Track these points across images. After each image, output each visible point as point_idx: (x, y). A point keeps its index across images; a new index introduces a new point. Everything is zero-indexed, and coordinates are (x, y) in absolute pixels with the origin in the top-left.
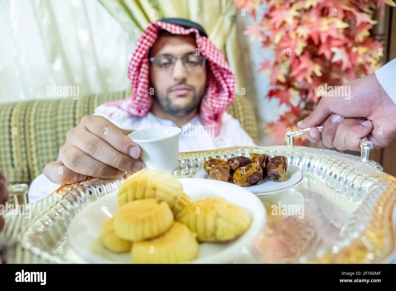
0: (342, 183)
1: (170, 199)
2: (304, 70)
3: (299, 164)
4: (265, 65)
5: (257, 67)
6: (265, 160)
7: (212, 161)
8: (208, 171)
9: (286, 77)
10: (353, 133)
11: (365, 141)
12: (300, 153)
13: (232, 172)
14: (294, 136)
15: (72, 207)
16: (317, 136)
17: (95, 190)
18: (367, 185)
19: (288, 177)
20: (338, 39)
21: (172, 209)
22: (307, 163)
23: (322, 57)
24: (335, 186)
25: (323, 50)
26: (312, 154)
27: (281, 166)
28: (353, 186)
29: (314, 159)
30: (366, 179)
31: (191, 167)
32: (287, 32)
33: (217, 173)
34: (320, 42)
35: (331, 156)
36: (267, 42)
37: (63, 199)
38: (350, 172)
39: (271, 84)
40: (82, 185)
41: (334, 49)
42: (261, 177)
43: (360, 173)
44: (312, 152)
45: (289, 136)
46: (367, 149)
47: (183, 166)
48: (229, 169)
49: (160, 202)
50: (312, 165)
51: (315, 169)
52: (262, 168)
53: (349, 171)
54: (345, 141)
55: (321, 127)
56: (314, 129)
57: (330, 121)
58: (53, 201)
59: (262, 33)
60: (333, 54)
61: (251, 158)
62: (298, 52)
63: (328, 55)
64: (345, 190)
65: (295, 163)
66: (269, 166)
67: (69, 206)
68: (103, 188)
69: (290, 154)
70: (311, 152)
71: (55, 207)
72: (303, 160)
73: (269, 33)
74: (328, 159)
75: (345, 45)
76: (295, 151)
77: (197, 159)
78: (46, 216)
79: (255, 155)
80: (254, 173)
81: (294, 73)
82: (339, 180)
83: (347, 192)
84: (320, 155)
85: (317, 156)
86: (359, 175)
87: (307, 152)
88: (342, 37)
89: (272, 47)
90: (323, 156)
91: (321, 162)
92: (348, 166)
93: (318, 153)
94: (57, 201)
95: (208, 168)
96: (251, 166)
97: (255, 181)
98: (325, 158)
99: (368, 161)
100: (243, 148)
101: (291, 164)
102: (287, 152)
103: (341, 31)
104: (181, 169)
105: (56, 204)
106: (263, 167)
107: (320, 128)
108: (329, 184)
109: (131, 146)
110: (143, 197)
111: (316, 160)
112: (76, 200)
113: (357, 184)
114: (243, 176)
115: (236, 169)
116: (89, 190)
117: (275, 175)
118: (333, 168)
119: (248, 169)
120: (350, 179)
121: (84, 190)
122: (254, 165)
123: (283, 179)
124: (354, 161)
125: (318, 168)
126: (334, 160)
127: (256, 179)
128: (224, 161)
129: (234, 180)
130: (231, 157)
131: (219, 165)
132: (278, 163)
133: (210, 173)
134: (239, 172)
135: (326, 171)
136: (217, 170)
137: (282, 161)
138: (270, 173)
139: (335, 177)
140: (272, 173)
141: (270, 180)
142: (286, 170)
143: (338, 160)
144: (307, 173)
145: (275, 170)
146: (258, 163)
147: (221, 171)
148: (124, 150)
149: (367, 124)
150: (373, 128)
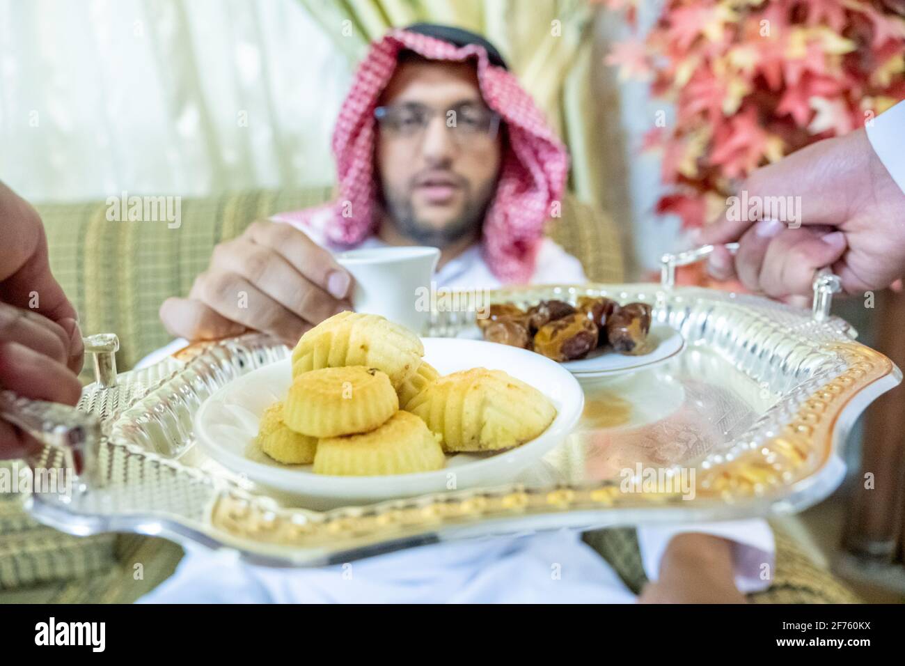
0: (764, 362)
1: (395, 368)
2: (743, 150)
3: (682, 324)
4: (653, 137)
5: (636, 142)
6: (606, 311)
7: (495, 309)
8: (484, 329)
9: (701, 166)
10: (800, 256)
11: (824, 275)
12: (687, 300)
13: (533, 331)
15: (205, 387)
16: (726, 265)
17: (251, 358)
19: (653, 345)
20: (827, 79)
21: (400, 391)
22: (700, 323)
23: (788, 120)
24: (751, 368)
25: (791, 105)
26: (712, 301)
27: (637, 322)
28: (784, 368)
29: (715, 314)
30: (813, 352)
31: (451, 323)
32: (707, 63)
33: (501, 331)
34: (783, 85)
36: (661, 84)
37: (185, 368)
38: (784, 339)
39: (664, 180)
40: (224, 347)
41: (818, 102)
42: (594, 346)
43: (802, 340)
44: (714, 299)
45: (666, 264)
46: (826, 292)
48: (527, 325)
49: (372, 372)
50: (710, 326)
51: (716, 336)
52: (599, 326)
53: (783, 336)
54: (782, 274)
56: (720, 247)
57: (754, 234)
58: (166, 371)
59: (648, 61)
60: (813, 114)
61: (579, 305)
62: (730, 104)
63: (800, 113)
64: (769, 376)
65: (675, 321)
66: (612, 323)
67: (199, 385)
68: (266, 355)
69: (665, 302)
70: (711, 298)
71: (171, 381)
72: (691, 315)
73: (664, 62)
75: (846, 94)
76: (676, 295)
79: (586, 302)
80: (580, 334)
81: (719, 155)
82: (760, 356)
83: (773, 381)
84: (730, 306)
85: (723, 308)
86: (801, 344)
87: (703, 299)
88: (838, 73)
89: (671, 96)
91: (729, 318)
92: (782, 326)
93: (727, 301)
94: (175, 371)
95: (485, 322)
96: (573, 321)
97: (581, 351)
98: (739, 310)
99: (828, 318)
100: (565, 288)
101: (664, 324)
102: (659, 298)
103: (836, 61)
105: (173, 376)
106: (600, 323)
107: (732, 248)
108: (748, 372)
109: (331, 271)
110: (343, 364)
111: (719, 317)
112: (212, 373)
113: (793, 363)
114: (556, 339)
115: (543, 325)
116: (239, 357)
117: (623, 342)
118: (751, 331)
119: (567, 326)
120: (782, 352)
121: (229, 356)
122: (580, 318)
123: (641, 349)
124: (799, 318)
125: (721, 333)
126: (756, 315)
127: (584, 347)
128: (520, 311)
129: (536, 349)
130: (535, 303)
131: (508, 317)
132: (632, 316)
133: (488, 332)
134: (547, 330)
135: (736, 339)
136: (501, 326)
137: (640, 313)
138: (612, 337)
139: (753, 350)
140: (618, 336)
141: (614, 351)
142: (647, 332)
143: (765, 315)
144: (697, 343)
145: (624, 330)
146: (590, 316)
147: (509, 327)
148: (318, 277)
149: (834, 240)
150: (847, 249)
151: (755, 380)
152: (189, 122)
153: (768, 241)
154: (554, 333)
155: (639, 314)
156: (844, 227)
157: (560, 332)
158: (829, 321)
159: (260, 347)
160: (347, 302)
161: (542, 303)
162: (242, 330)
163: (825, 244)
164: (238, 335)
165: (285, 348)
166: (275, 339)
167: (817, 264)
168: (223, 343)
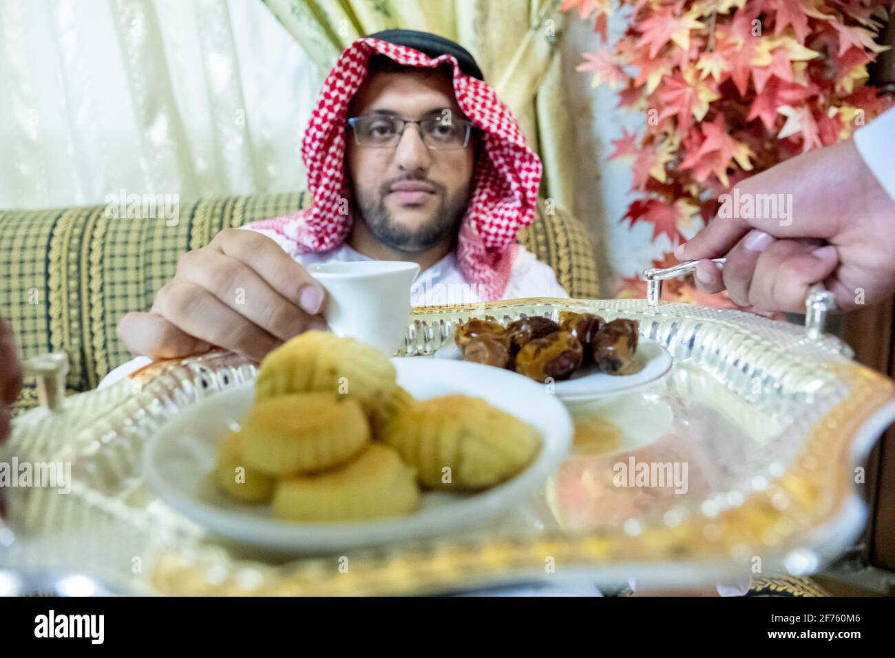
0: (758, 382)
2: (713, 155)
3: (668, 341)
5: (606, 149)
6: (590, 328)
7: (475, 325)
8: (463, 347)
9: (670, 172)
10: (793, 272)
11: (817, 292)
12: (674, 316)
13: (515, 349)
14: (662, 277)
15: (162, 410)
16: (712, 280)
17: (215, 378)
18: (812, 386)
19: (640, 365)
20: (794, 86)
22: (687, 338)
23: (758, 123)
24: (743, 388)
25: (759, 110)
26: (699, 319)
27: (623, 340)
28: (780, 389)
29: (703, 330)
30: (810, 373)
31: (429, 340)
32: (677, 69)
33: (481, 350)
34: (752, 92)
35: (741, 323)
36: (632, 92)
37: (142, 391)
38: (777, 358)
40: (185, 366)
41: (785, 110)
42: (579, 364)
43: (798, 360)
44: (702, 315)
45: (651, 278)
46: (820, 309)
47: (411, 337)
48: (508, 343)
50: (698, 343)
51: (704, 353)
52: (584, 343)
53: (776, 356)
54: (772, 290)
55: (723, 260)
56: (706, 262)
57: (742, 247)
58: (121, 394)
59: (619, 69)
61: (562, 321)
62: (700, 112)
63: (768, 121)
64: (763, 398)
65: (661, 338)
66: (598, 341)
67: (155, 408)
68: (232, 375)
69: (651, 317)
70: (698, 314)
71: (124, 406)
72: (678, 332)
73: (635, 71)
74: (733, 331)
75: (812, 100)
76: (662, 311)
77: (444, 322)
78: (103, 423)
79: (570, 317)
80: (564, 353)
81: (689, 162)
82: (753, 376)
83: (768, 403)
84: (718, 322)
85: (711, 324)
86: (796, 365)
87: (690, 314)
88: (804, 82)
90: (724, 323)
91: (718, 336)
92: (775, 345)
93: (714, 317)
94: (129, 394)
95: (464, 339)
96: (557, 338)
97: (565, 370)
98: (728, 327)
99: (822, 336)
100: (548, 302)
101: (651, 340)
102: (645, 313)
103: (801, 67)
104: (408, 342)
105: (127, 400)
106: (585, 341)
107: (719, 262)
108: (740, 393)
109: (304, 285)
110: (308, 389)
111: (707, 334)
112: (171, 395)
113: (789, 384)
114: (539, 359)
115: (524, 344)
116: (201, 377)
117: (609, 361)
118: (742, 349)
119: (550, 344)
120: (776, 373)
121: (191, 376)
122: (564, 336)
123: (627, 369)
124: (790, 336)
125: (710, 350)
126: (747, 332)
127: (568, 366)
128: (501, 327)
129: (518, 369)
130: (517, 319)
131: (489, 335)
132: (618, 334)
133: (467, 351)
134: (529, 349)
135: (726, 358)
136: (481, 344)
137: (627, 330)
138: (598, 356)
139: (745, 369)
140: (603, 356)
141: (600, 371)
142: (634, 350)
143: (755, 333)
144: (685, 361)
145: (611, 348)
146: (574, 333)
147: (490, 345)
148: (290, 291)
149: (826, 254)
150: (839, 264)
151: (748, 402)
152: (160, 130)
153: (757, 255)
154: (537, 352)
155: (625, 331)
156: (835, 240)
157: (543, 351)
158: (822, 340)
159: (226, 366)
160: (320, 319)
161: (524, 319)
162: (208, 347)
163: (817, 258)
164: (202, 353)
165: (252, 367)
166: (243, 358)
167: (809, 279)
168: (185, 362)
